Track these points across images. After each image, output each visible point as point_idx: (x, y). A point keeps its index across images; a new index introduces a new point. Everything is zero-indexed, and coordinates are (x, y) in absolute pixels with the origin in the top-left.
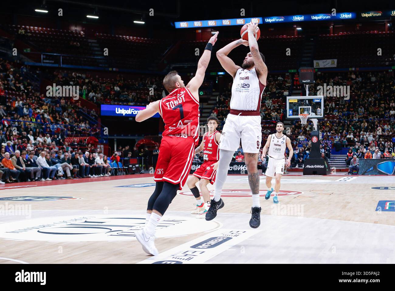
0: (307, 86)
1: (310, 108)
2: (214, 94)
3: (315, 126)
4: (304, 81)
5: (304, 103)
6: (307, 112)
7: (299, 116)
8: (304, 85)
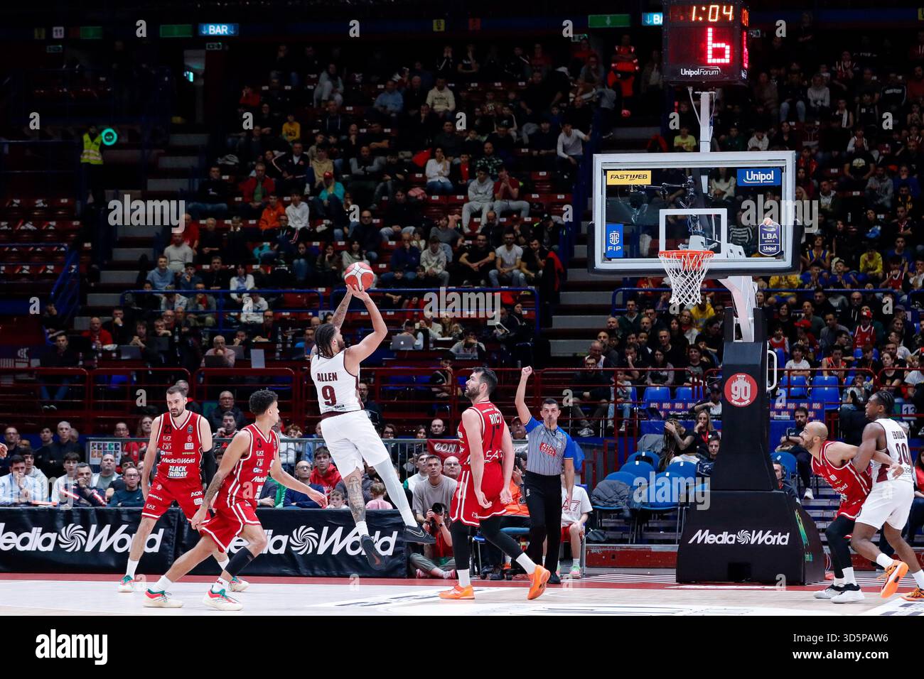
0: (705, 97)
1: (718, 217)
2: (179, 140)
3: (745, 318)
4: (691, 73)
5: (685, 191)
6: (702, 239)
7: (662, 258)
8: (690, 90)
